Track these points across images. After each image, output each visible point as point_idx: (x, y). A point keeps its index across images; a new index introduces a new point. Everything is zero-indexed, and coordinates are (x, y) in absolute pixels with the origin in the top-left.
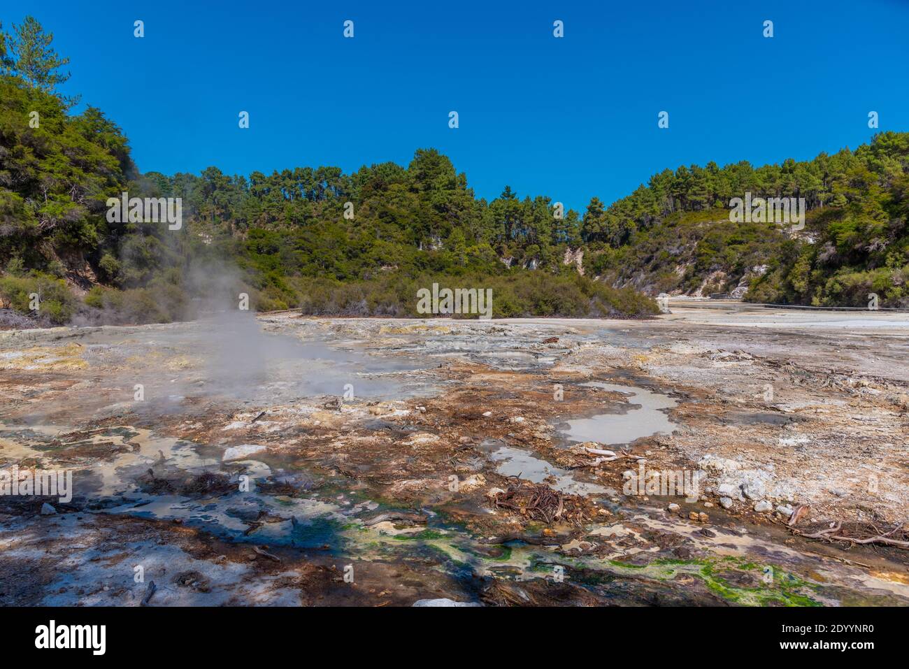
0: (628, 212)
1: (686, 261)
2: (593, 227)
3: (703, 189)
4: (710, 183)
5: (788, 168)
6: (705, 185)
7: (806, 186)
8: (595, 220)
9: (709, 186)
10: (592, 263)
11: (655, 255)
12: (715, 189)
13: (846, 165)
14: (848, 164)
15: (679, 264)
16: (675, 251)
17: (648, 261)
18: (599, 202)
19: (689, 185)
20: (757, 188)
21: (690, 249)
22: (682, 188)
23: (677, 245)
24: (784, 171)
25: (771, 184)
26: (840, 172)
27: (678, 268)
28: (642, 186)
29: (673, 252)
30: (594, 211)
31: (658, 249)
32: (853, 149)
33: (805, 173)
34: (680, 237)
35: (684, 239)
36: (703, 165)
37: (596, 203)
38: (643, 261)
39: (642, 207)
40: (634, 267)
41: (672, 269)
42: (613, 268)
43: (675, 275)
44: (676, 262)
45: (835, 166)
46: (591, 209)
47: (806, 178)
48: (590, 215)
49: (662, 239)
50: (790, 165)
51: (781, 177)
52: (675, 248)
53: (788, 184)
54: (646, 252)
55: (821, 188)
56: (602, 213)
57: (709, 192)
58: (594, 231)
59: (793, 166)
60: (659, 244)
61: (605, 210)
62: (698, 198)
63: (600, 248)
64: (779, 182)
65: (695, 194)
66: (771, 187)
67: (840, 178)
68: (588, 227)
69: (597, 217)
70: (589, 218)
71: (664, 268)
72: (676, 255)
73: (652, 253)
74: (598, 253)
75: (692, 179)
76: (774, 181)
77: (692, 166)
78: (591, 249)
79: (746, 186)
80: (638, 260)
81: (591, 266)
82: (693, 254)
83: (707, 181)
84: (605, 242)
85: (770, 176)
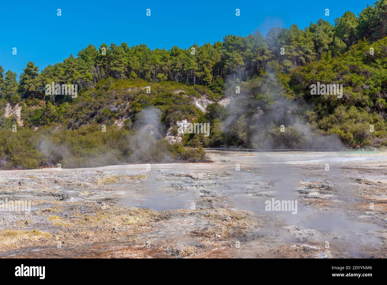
0: (61, 76)
1: (122, 116)
2: (29, 87)
3: (121, 62)
4: (125, 58)
5: (175, 52)
6: (122, 59)
7: (188, 66)
8: (31, 80)
9: (125, 60)
10: (30, 116)
11: (98, 111)
12: (129, 63)
13: (210, 55)
14: (212, 54)
15: (117, 118)
16: (114, 109)
17: (92, 116)
18: (35, 66)
19: (110, 59)
20: (157, 65)
21: (125, 107)
22: (105, 60)
23: (115, 104)
24: (172, 55)
25: (165, 63)
26: (207, 58)
27: (116, 121)
28: (71, 56)
29: (113, 109)
30: (30, 72)
31: (100, 107)
32: (212, 44)
33: (186, 57)
34: (116, 98)
35: (120, 100)
36: (119, 45)
37: (32, 67)
38: (88, 116)
39: (78, 73)
40: (82, 120)
41: (113, 122)
42: (59, 121)
43: (116, 127)
44: (115, 117)
45: (204, 54)
46: (27, 72)
47: (187, 60)
48: (27, 76)
49: (102, 99)
50: (176, 50)
51: (171, 58)
52: (114, 106)
53: (176, 63)
54: (90, 108)
55: (197, 68)
56: (37, 75)
57: (125, 65)
58: (30, 90)
59: (178, 52)
60: (101, 103)
61: (39, 72)
62: (118, 69)
63: (36, 104)
64: (170, 62)
65: (115, 66)
66: (165, 65)
67: (208, 62)
68: (26, 87)
69: (33, 78)
70: (26, 79)
71: (106, 121)
72: (115, 112)
73: (96, 109)
74: (34, 108)
75: (112, 54)
76: (167, 61)
77: (112, 45)
78: (28, 105)
79: (150, 63)
80: (84, 115)
81: (29, 119)
82: (127, 111)
83: (123, 57)
84: (41, 99)
85: (165, 57)
